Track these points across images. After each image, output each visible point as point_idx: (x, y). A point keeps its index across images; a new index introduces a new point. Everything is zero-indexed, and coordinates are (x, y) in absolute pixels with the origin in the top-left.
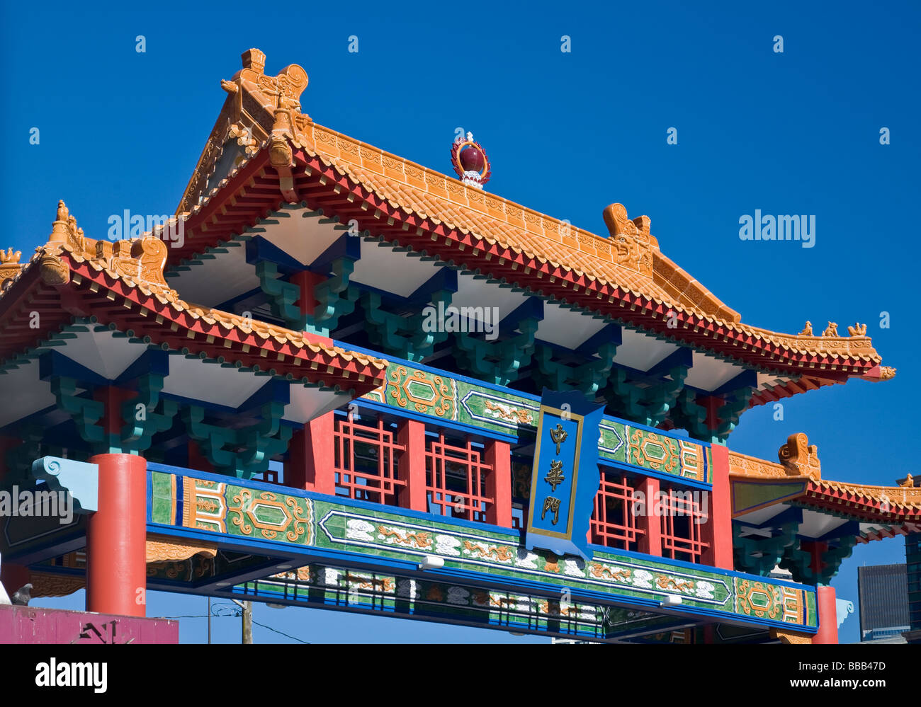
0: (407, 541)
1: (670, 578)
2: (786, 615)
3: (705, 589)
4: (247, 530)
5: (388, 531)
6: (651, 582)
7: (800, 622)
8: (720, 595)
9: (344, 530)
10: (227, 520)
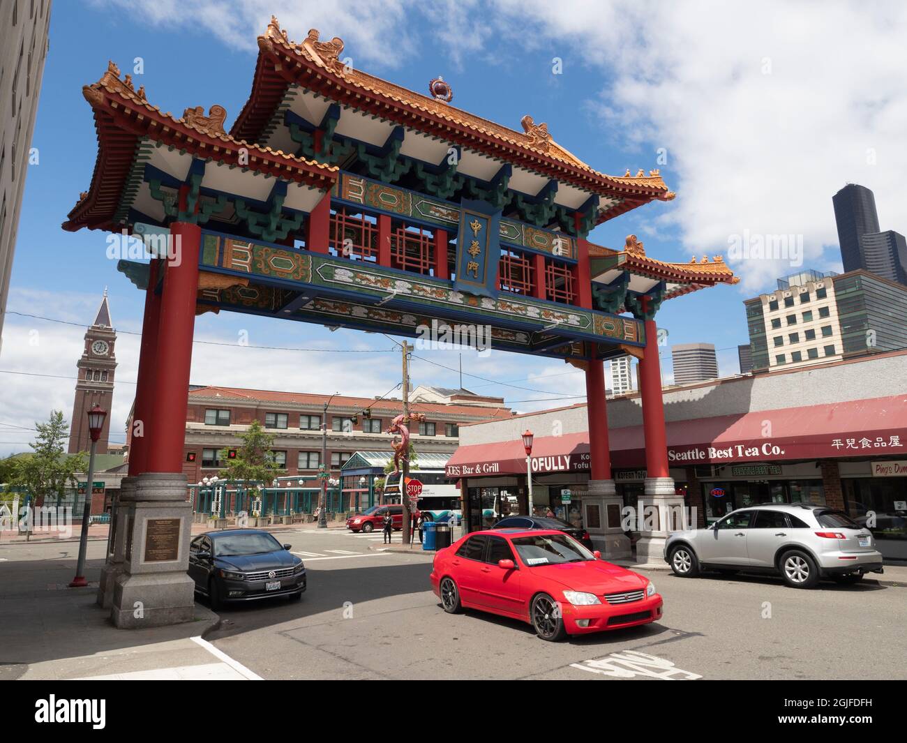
0: (376, 283)
1: (551, 312)
2: (626, 336)
3: (573, 319)
4: (265, 271)
5: (362, 277)
6: (539, 314)
7: (635, 340)
8: (583, 322)
9: (332, 275)
10: (253, 264)
